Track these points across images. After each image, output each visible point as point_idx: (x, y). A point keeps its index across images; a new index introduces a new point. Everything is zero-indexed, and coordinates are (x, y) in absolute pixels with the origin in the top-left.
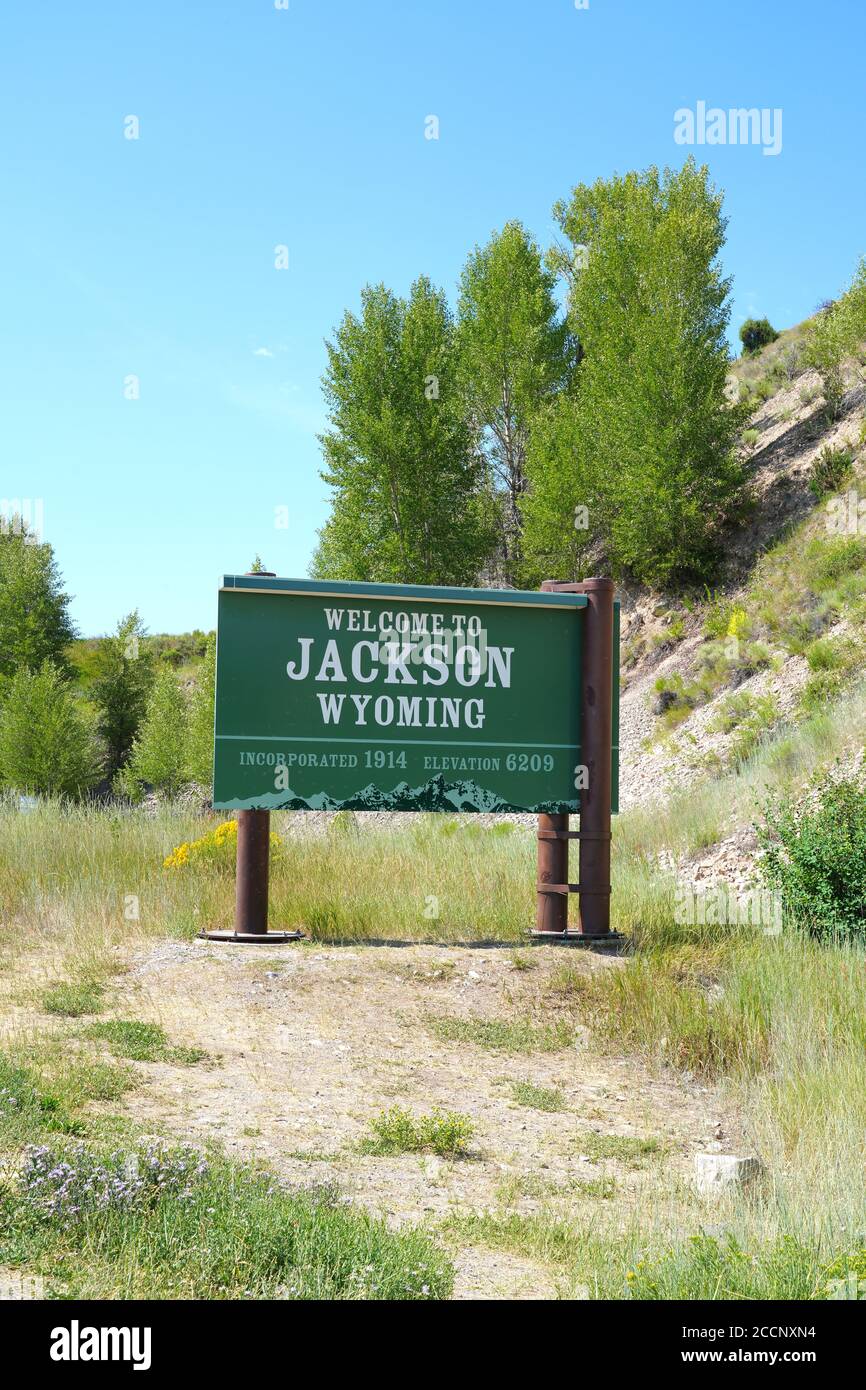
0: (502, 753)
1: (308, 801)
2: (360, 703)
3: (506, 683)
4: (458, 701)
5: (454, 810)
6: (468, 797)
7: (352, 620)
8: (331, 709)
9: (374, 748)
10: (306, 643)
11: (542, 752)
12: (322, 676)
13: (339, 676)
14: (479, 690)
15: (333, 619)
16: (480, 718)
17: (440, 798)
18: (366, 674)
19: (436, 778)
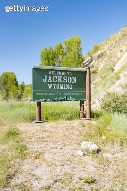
0: (75, 93)
1: (47, 100)
2: (54, 85)
3: (75, 82)
4: (68, 85)
5: (68, 101)
6: (70, 99)
7: (53, 73)
8: (50, 86)
9: (57, 92)
10: (46, 76)
11: (81, 92)
12: (49, 81)
13: (51, 81)
14: (71, 83)
15: (50, 73)
16: (72, 87)
17: (66, 99)
18: (55, 81)
19: (66, 96)
